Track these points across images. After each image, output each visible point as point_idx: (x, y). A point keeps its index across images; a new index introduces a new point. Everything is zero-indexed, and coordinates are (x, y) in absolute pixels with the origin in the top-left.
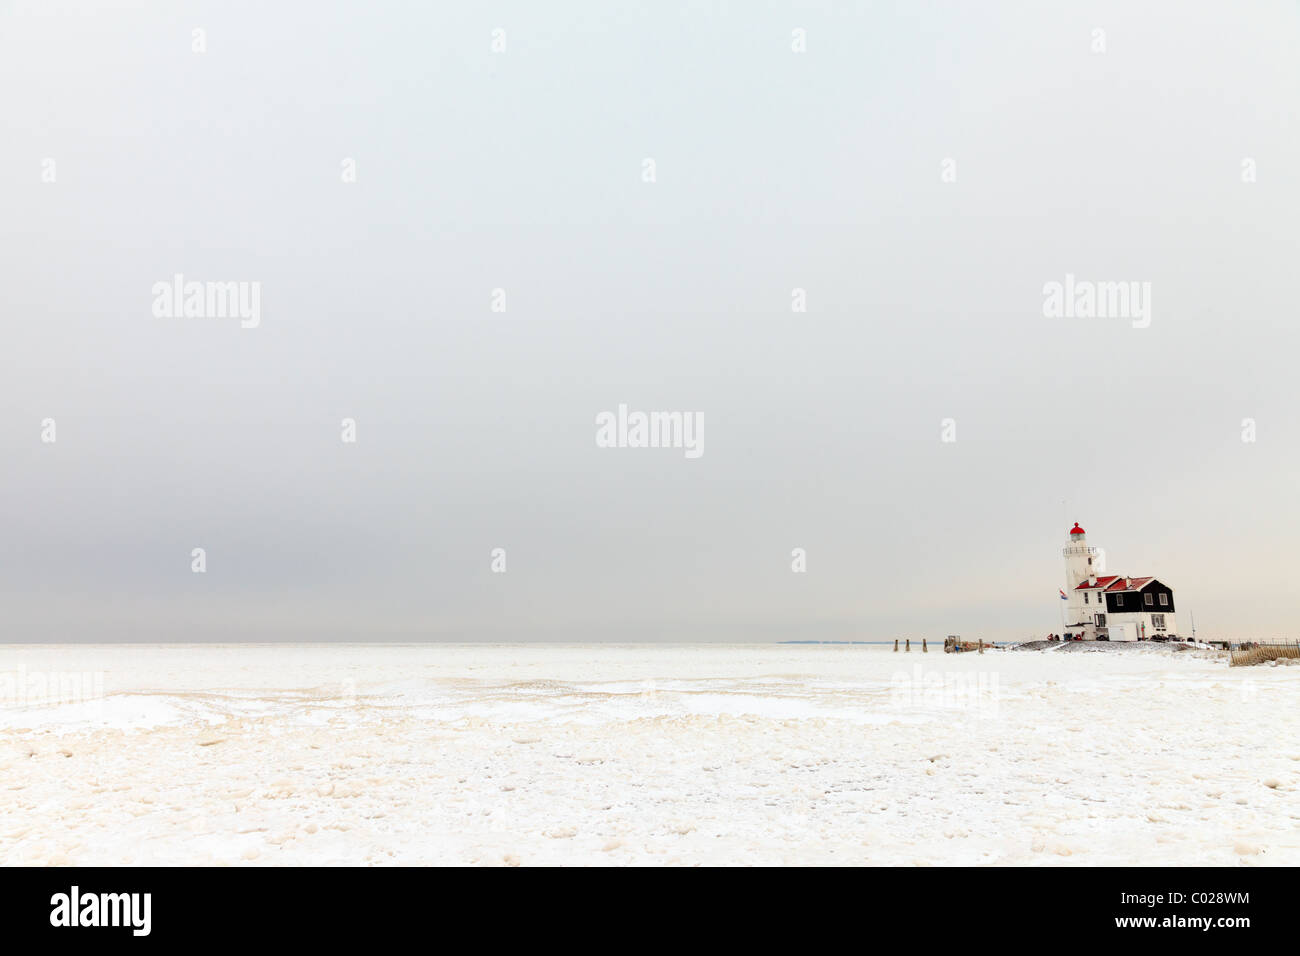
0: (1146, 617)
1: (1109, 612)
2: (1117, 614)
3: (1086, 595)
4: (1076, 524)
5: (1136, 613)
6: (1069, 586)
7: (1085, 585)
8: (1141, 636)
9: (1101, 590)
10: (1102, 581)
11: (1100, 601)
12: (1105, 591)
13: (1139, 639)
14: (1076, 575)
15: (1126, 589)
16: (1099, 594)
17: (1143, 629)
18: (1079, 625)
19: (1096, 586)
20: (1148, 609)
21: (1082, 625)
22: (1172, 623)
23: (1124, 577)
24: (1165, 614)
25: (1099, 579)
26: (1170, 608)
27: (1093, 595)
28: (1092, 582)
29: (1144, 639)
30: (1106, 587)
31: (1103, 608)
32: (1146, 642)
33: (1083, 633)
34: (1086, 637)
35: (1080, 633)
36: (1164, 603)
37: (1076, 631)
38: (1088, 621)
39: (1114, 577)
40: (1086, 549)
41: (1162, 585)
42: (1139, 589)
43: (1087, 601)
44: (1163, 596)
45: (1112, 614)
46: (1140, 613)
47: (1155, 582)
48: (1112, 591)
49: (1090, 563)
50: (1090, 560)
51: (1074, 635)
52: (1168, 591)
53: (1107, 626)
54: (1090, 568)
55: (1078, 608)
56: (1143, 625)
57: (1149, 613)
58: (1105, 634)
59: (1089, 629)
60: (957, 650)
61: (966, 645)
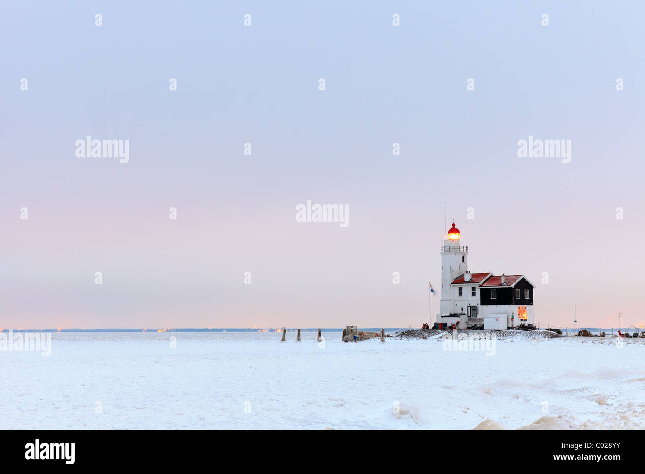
0: (514, 309)
1: (482, 304)
2: (488, 306)
3: (461, 289)
4: (454, 225)
5: (507, 306)
6: (444, 280)
7: (459, 280)
8: (510, 326)
9: (477, 285)
10: (477, 277)
11: (474, 294)
12: (480, 286)
13: (508, 328)
14: (452, 271)
15: (501, 285)
16: (474, 289)
17: (512, 319)
18: (451, 315)
19: (471, 281)
20: (518, 303)
21: (455, 315)
22: (531, 315)
23: (496, 274)
24: (527, 306)
25: (474, 275)
26: (530, 302)
27: (467, 289)
28: (467, 278)
29: (512, 328)
30: (481, 283)
31: (476, 301)
32: (514, 330)
33: (458, 323)
34: (460, 326)
35: (455, 323)
36: (527, 298)
37: (450, 322)
38: (460, 312)
39: (487, 274)
40: (462, 248)
41: (527, 282)
42: (512, 286)
43: (461, 294)
44: (527, 291)
45: (484, 307)
46: (511, 306)
47: (524, 279)
48: (487, 286)
49: (463, 261)
50: (463, 257)
51: (449, 324)
52: (531, 287)
53: (479, 317)
54: (463, 265)
55: (451, 300)
56: (512, 316)
57: (517, 306)
58: (478, 324)
59: (463, 320)
60: (355, 339)
61: (361, 334)
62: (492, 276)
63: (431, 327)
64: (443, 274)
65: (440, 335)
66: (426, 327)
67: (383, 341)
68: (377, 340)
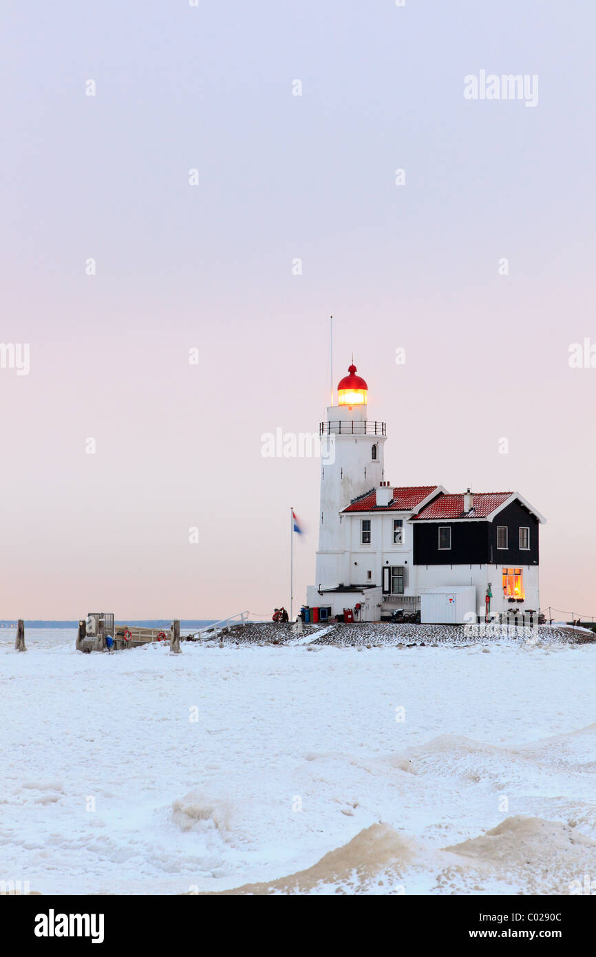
0: (492, 573)
1: (418, 560)
2: (430, 567)
3: (366, 525)
4: (352, 369)
5: (476, 567)
6: (326, 503)
7: (364, 504)
9: (404, 516)
10: (405, 495)
11: (397, 537)
12: (414, 517)
13: (479, 620)
14: (345, 480)
15: (463, 515)
16: (398, 523)
17: (488, 598)
18: (342, 589)
19: (391, 507)
20: (500, 559)
21: (353, 589)
22: (532, 588)
24: (525, 568)
25: (398, 492)
26: (531, 558)
27: (381, 526)
28: (383, 498)
30: (416, 510)
31: (404, 552)
33: (359, 607)
34: (364, 615)
35: (352, 606)
36: (524, 547)
37: (340, 604)
38: (364, 581)
39: (429, 489)
40: (370, 425)
41: (526, 510)
42: (490, 518)
43: (366, 538)
44: (524, 532)
45: (422, 568)
46: (485, 566)
47: (517, 502)
48: (429, 518)
49: (374, 457)
50: (374, 448)
51: (337, 611)
52: (533, 521)
53: (408, 592)
54: (374, 466)
55: (343, 553)
56: (489, 591)
57: (500, 567)
58: (407, 609)
59: (371, 599)
60: (109, 644)
61: (121, 633)
62: (441, 494)
63: (294, 616)
64: (326, 487)
65: (316, 636)
66: (281, 617)
67: (176, 650)
68: (162, 648)
